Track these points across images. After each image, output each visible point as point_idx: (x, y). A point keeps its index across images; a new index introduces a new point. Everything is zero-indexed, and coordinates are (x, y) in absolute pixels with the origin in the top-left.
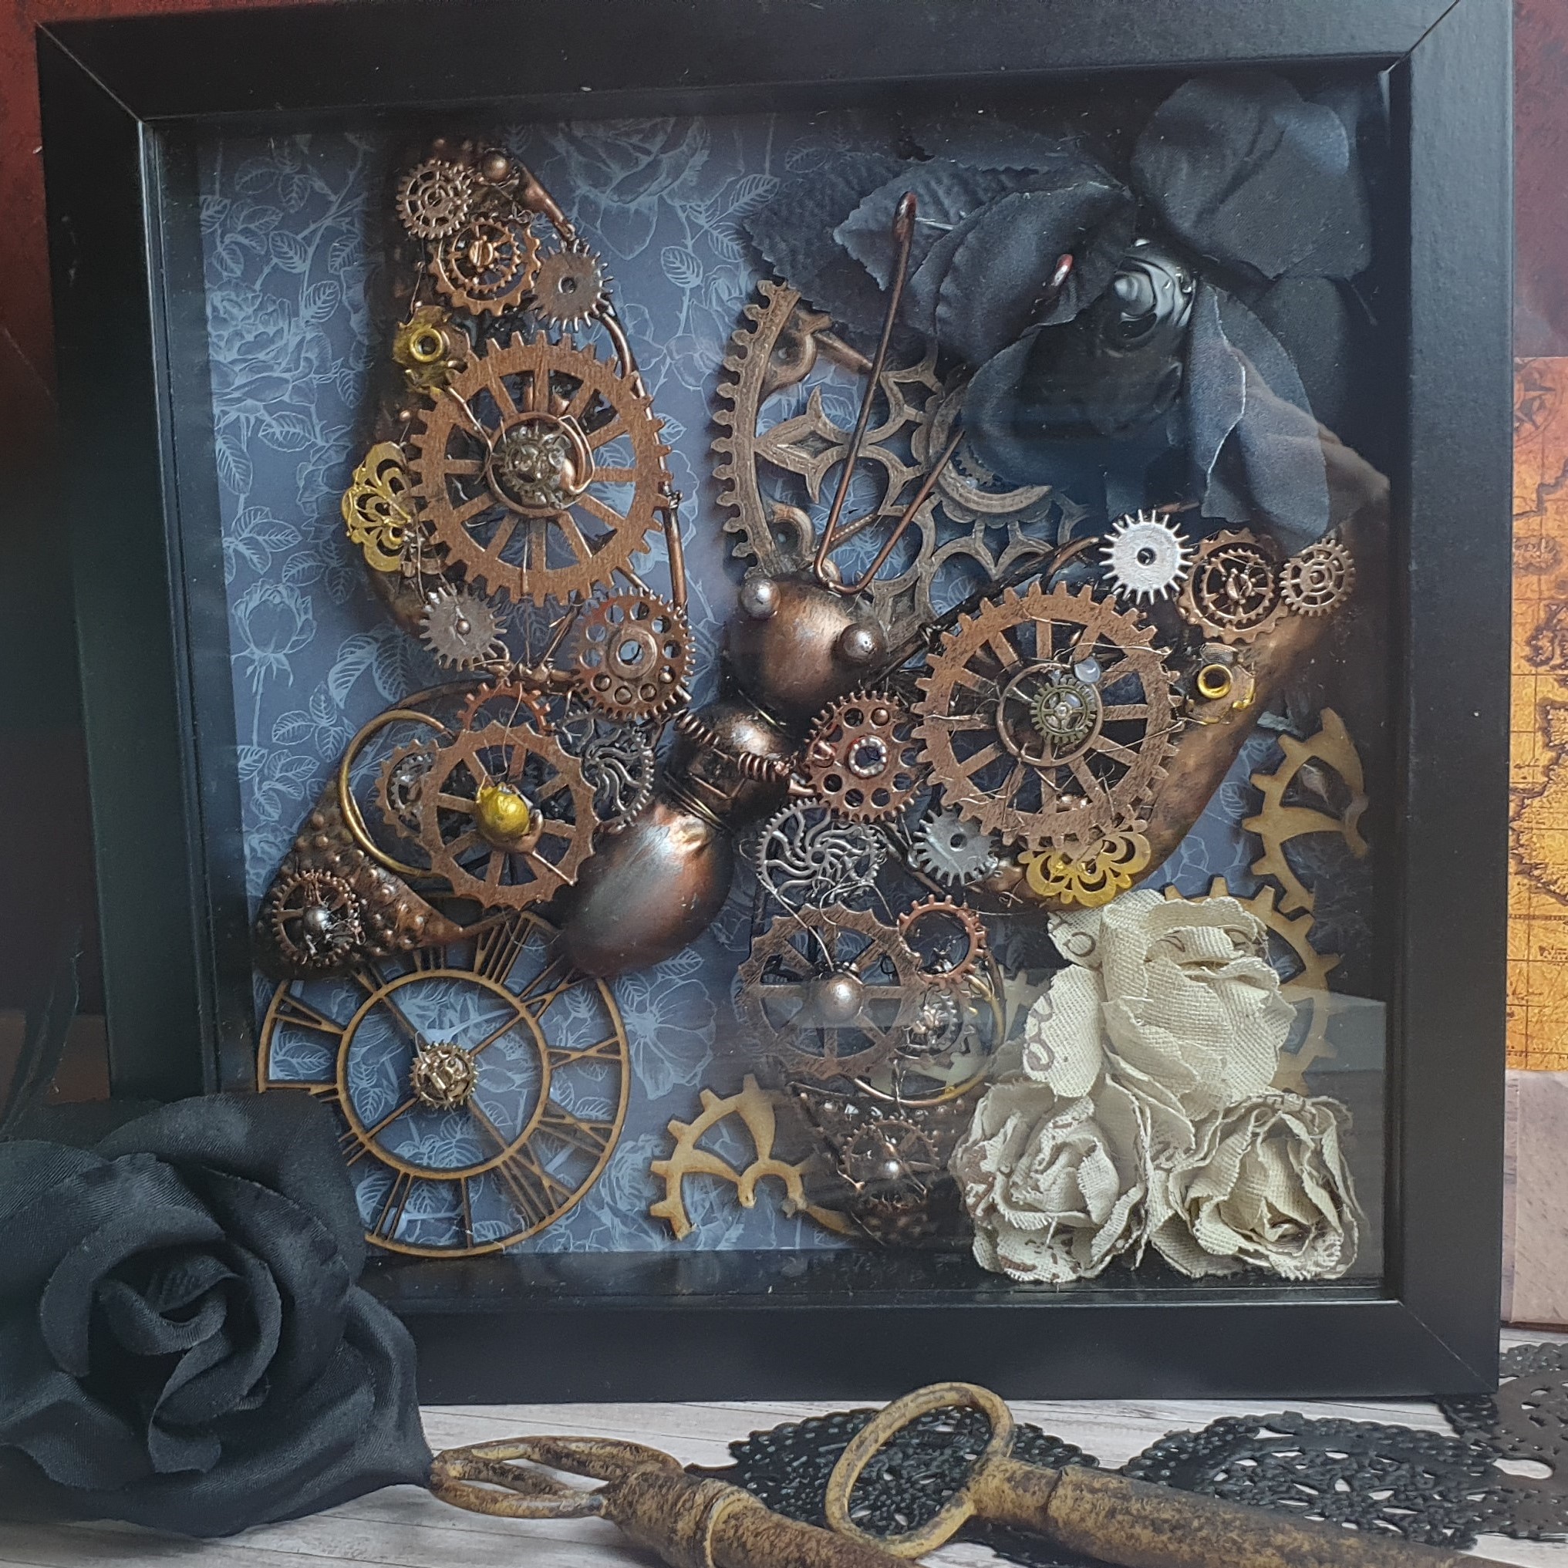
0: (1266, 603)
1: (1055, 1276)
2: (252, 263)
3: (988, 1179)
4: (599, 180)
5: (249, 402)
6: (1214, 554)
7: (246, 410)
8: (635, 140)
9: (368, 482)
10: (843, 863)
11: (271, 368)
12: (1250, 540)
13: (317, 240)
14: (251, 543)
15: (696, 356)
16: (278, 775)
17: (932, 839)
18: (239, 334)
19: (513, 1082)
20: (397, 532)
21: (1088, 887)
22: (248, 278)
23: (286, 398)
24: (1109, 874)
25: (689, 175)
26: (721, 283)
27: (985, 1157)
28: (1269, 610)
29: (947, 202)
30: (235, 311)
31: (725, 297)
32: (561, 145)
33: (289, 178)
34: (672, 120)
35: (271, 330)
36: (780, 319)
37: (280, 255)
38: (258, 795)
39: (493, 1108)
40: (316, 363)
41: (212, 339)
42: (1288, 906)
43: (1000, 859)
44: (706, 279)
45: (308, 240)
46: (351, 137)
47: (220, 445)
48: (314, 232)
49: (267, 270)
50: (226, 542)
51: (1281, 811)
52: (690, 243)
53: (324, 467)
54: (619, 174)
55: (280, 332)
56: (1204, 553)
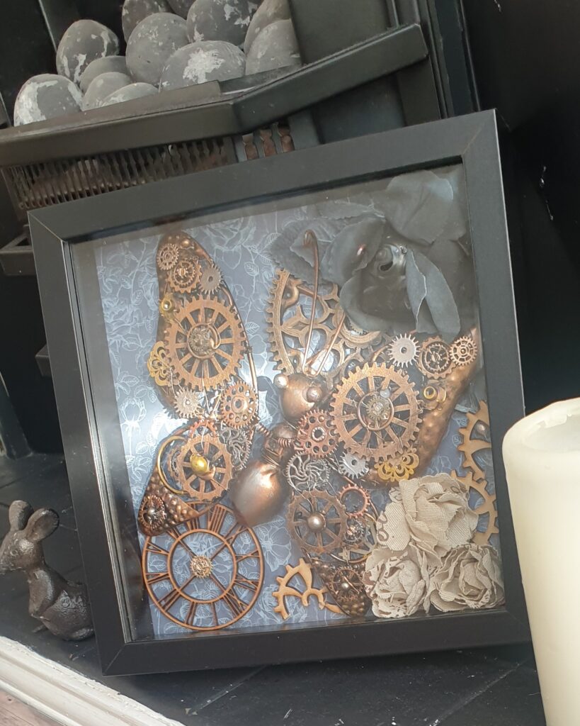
0: (447, 363)
1: (398, 615)
2: (115, 287)
3: (373, 583)
4: (221, 242)
5: (118, 335)
6: (427, 347)
7: (117, 338)
8: (231, 227)
9: (155, 356)
10: (317, 474)
11: (123, 323)
12: (439, 340)
13: (134, 276)
14: (124, 384)
15: (260, 300)
16: (139, 465)
17: (345, 463)
18: (113, 313)
19: (226, 568)
20: (165, 372)
21: (399, 475)
22: (114, 292)
23: (129, 333)
24: (406, 470)
25: (250, 237)
26: (266, 273)
27: (371, 575)
28: (448, 366)
29: (328, 232)
30: (111, 304)
31: (267, 278)
32: (207, 232)
33: (123, 257)
34: (243, 218)
35: (123, 310)
36: (284, 283)
37: (124, 283)
38: (134, 473)
39: (221, 578)
40: (138, 319)
41: (105, 316)
42: (477, 478)
43: (370, 468)
44: (260, 272)
45: (131, 277)
46: (141, 240)
47: (110, 351)
48: (133, 274)
49: (120, 289)
50: (116, 385)
51: (470, 442)
52: (253, 260)
53: (143, 355)
54: (227, 239)
55: (126, 310)
56: (424, 346)
